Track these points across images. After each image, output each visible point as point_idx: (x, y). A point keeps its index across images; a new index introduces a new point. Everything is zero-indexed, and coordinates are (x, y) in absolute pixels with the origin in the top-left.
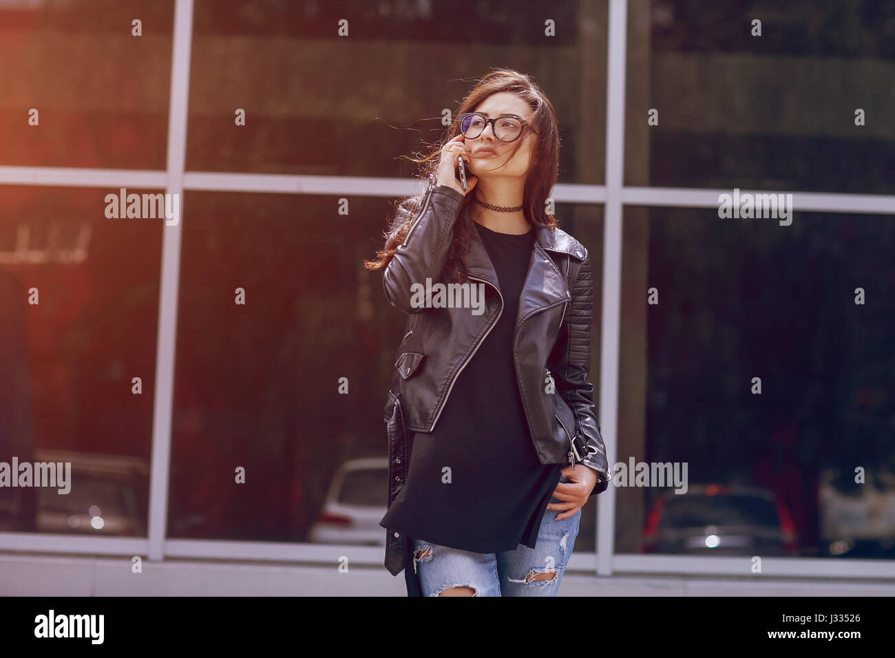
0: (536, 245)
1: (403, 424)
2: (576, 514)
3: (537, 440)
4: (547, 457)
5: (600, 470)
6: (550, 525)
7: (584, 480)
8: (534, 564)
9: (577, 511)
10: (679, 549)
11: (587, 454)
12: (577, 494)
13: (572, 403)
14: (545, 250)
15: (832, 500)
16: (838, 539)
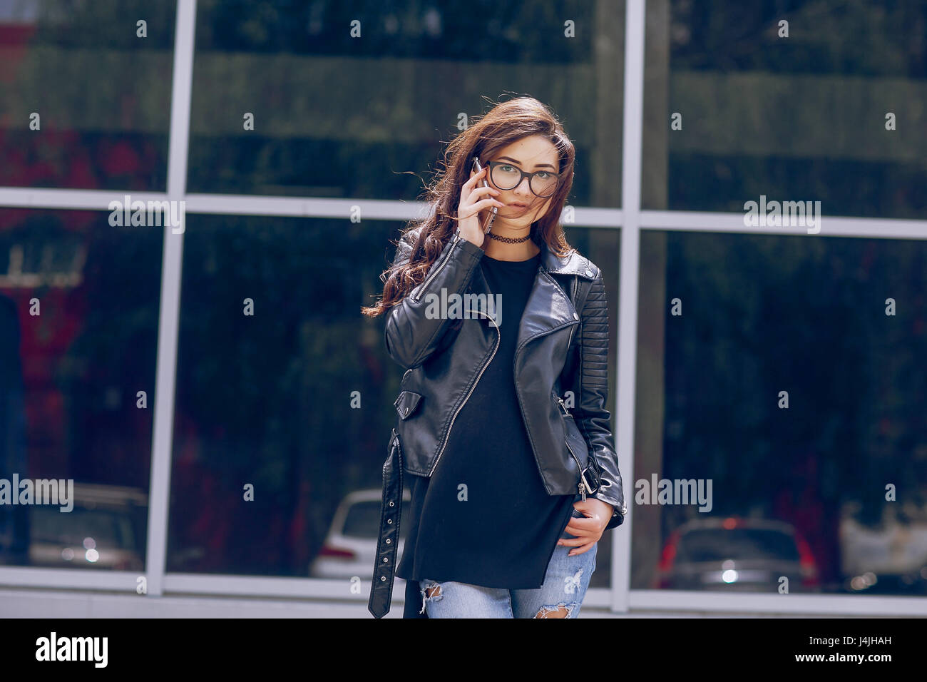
0: (540, 269)
1: (400, 465)
2: (591, 550)
3: (544, 470)
4: (555, 488)
5: (615, 503)
6: (562, 561)
7: (598, 513)
8: (545, 601)
9: (592, 546)
10: (696, 584)
11: (599, 486)
12: (591, 530)
13: (587, 433)
14: (550, 274)
15: (853, 535)
16: (858, 573)
